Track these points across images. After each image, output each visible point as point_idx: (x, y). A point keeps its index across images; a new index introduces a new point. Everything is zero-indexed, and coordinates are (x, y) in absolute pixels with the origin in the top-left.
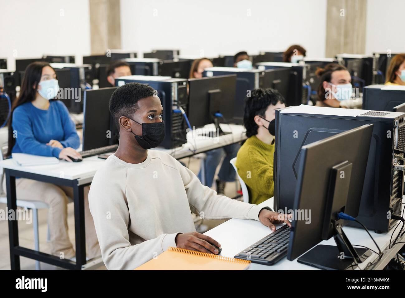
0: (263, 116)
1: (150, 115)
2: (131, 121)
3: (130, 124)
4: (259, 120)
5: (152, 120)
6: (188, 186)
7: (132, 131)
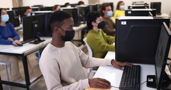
0: (95, 22)
1: (69, 27)
2: (60, 29)
3: (59, 30)
4: (94, 24)
5: (70, 29)
6: (80, 55)
7: (60, 34)
